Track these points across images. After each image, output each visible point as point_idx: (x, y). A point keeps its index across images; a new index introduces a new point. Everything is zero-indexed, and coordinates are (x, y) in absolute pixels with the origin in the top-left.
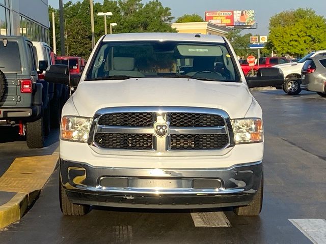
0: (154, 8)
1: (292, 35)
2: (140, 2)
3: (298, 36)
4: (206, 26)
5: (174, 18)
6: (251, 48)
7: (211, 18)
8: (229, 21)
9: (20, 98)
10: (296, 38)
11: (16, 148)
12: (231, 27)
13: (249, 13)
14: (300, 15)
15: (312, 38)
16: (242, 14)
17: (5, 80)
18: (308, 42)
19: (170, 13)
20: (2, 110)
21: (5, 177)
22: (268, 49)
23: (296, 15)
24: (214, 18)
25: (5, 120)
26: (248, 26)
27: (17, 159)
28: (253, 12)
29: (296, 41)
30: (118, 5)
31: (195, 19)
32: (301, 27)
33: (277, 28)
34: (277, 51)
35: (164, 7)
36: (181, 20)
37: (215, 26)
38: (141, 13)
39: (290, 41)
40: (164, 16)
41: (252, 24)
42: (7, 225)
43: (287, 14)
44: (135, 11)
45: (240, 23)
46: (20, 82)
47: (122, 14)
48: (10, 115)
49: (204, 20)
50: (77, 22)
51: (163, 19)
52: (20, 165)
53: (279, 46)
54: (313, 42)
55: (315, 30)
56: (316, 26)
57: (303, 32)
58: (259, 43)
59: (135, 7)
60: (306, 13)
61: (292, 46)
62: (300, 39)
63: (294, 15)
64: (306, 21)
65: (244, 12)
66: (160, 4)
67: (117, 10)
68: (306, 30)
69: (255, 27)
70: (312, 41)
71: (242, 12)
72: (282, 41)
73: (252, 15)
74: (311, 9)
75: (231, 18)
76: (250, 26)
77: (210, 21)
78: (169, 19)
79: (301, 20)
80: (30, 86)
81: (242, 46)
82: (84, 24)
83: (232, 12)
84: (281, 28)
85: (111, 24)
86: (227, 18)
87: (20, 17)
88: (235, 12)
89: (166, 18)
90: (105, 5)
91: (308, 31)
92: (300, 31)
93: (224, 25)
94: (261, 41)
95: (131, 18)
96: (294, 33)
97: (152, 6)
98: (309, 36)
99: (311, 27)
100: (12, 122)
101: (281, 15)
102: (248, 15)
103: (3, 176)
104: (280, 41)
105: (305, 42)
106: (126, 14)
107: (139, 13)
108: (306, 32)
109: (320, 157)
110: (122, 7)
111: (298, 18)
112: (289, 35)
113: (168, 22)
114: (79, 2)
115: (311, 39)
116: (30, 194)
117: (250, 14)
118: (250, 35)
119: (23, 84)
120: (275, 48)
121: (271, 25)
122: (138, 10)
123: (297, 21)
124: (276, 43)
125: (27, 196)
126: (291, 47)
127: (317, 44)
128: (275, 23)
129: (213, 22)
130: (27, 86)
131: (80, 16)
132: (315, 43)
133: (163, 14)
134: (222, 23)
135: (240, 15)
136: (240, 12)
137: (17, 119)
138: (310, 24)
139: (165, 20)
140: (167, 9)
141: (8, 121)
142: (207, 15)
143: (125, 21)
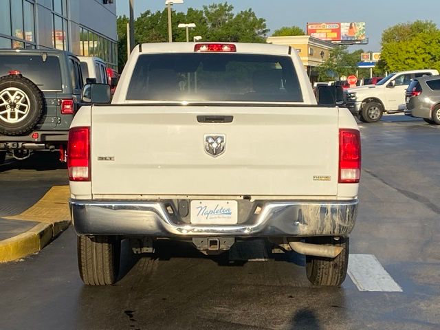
0: (246, 19)
1: (407, 52)
2: (230, 12)
3: (416, 53)
4: (307, 40)
5: (269, 30)
6: (360, 67)
7: (314, 31)
8: (335, 35)
9: (60, 120)
10: (412, 55)
11: (56, 176)
12: (337, 42)
13: (358, 25)
14: (418, 28)
15: (432, 55)
16: (351, 27)
17: (44, 100)
18: (427, 60)
19: (265, 25)
20: (40, 133)
21: (37, 206)
22: (380, 68)
23: (414, 28)
24: (317, 31)
25: (44, 145)
26: (357, 41)
27: (53, 188)
28: (364, 24)
29: (413, 59)
30: (204, 15)
31: (296, 32)
32: (419, 43)
33: (391, 44)
34: (391, 71)
35: (258, 18)
36: (278, 34)
37: (317, 40)
38: (230, 25)
39: (407, 59)
40: (258, 29)
41: (363, 38)
42: (24, 255)
43: (402, 28)
44: (224, 22)
45: (348, 38)
46: (61, 102)
47: (209, 26)
48: (48, 138)
49: (306, 33)
50: (155, 35)
51: (257, 32)
52: (56, 194)
53: (392, 65)
54: (433, 61)
55: (436, 46)
56: (437, 41)
57: (420, 49)
58: (371, 62)
59: (223, 17)
60: (425, 26)
61: (408, 64)
62: (417, 57)
63: (411, 28)
64: (426, 35)
65: (353, 25)
66: (253, 15)
67: (203, 20)
68: (425, 46)
69: (366, 42)
70: (432, 59)
71: (351, 24)
72: (397, 59)
73: (362, 28)
74: (431, 21)
75: (338, 31)
76: (360, 40)
77: (312, 34)
78: (264, 32)
79: (420, 35)
80: (72, 107)
81: (349, 64)
82: (164, 37)
83: (339, 24)
84: (395, 43)
85: (195, 37)
86: (333, 31)
87: (81, 29)
88: (342, 24)
89: (260, 30)
90: (189, 15)
91: (427, 48)
92: (419, 48)
93: (328, 39)
94: (373, 58)
95: (219, 30)
96: (411, 50)
97: (243, 16)
98: (429, 53)
99: (431, 42)
100: (51, 147)
101: (396, 29)
102: (358, 28)
103: (35, 205)
104: (394, 59)
105: (424, 60)
106: (214, 25)
107: (228, 25)
108: (424, 49)
109: (399, 190)
110: (209, 18)
111: (416, 32)
112: (404, 52)
113: (262, 36)
114: (159, 12)
115: (431, 57)
116: (56, 224)
117: (361, 26)
118: (361, 51)
119: (64, 104)
120: (388, 68)
121: (384, 39)
122: (227, 22)
123: (414, 36)
124: (389, 61)
125: (51, 226)
126: (407, 66)
127: (438, 62)
128: (388, 37)
129: (316, 35)
130: (68, 107)
131: (160, 28)
132: (436, 61)
133: (257, 26)
134: (326, 38)
135: (348, 28)
136: (349, 24)
137: (57, 144)
138: (430, 39)
139: (259, 33)
140: (262, 20)
141: (47, 146)
142: (309, 27)
143: (212, 33)
